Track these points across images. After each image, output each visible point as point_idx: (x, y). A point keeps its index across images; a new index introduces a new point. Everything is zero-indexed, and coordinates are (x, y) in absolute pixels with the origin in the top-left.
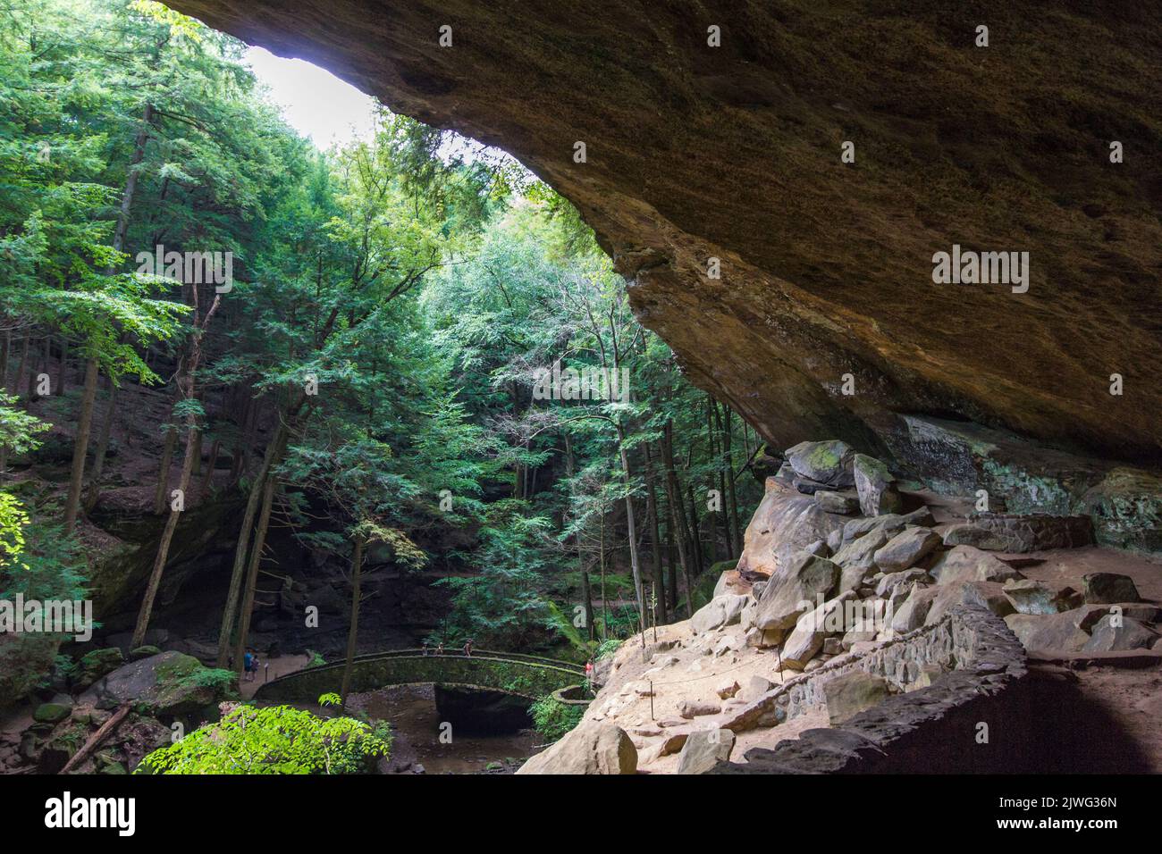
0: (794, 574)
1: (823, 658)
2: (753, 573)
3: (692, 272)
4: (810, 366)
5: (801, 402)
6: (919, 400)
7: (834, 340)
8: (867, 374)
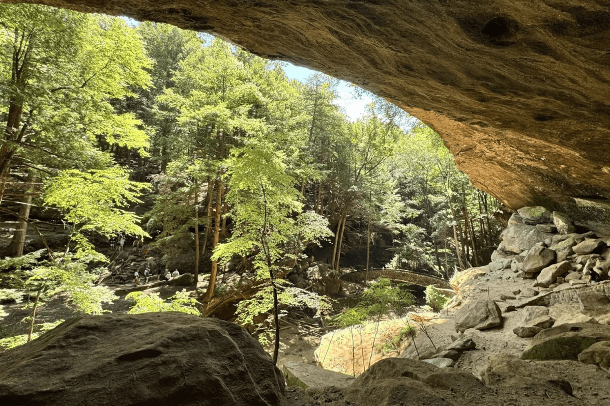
0: (538, 253)
1: (557, 284)
2: (508, 251)
3: (483, 152)
4: (530, 181)
5: (522, 193)
6: (581, 192)
7: (542, 172)
8: (556, 183)
